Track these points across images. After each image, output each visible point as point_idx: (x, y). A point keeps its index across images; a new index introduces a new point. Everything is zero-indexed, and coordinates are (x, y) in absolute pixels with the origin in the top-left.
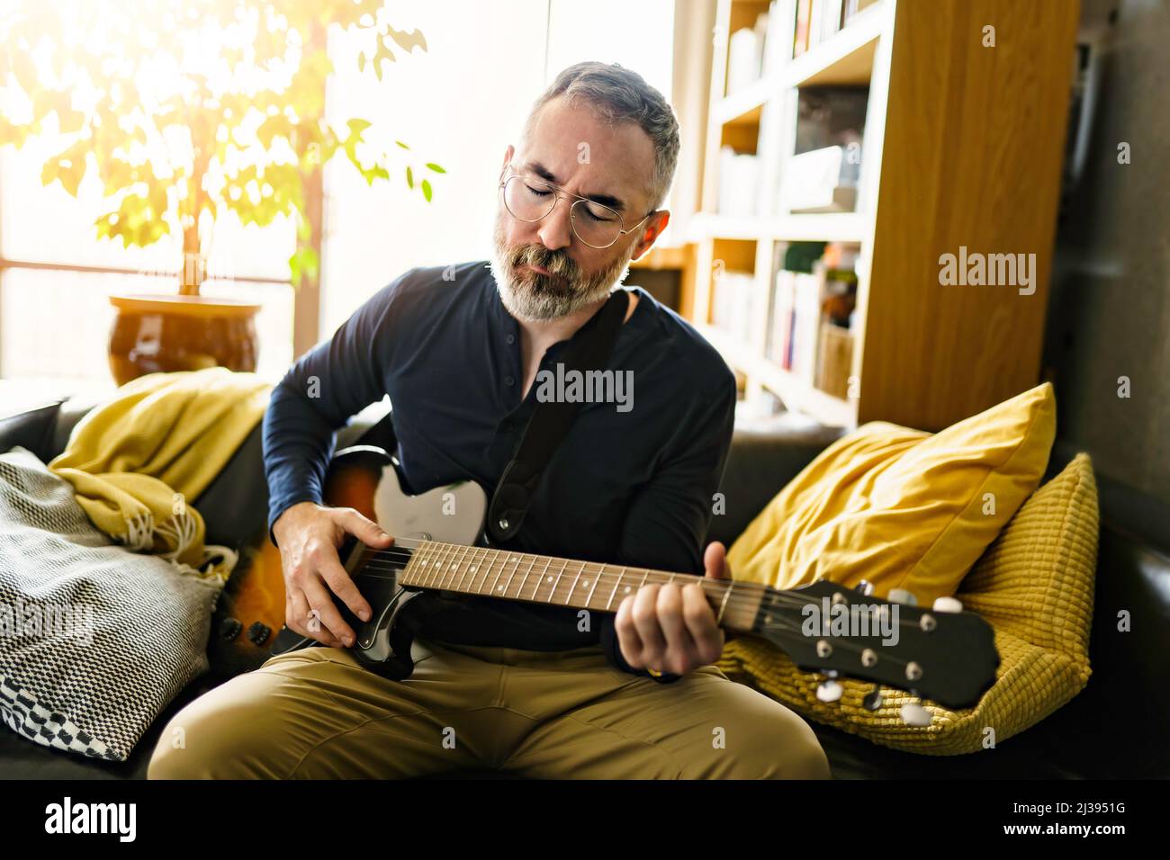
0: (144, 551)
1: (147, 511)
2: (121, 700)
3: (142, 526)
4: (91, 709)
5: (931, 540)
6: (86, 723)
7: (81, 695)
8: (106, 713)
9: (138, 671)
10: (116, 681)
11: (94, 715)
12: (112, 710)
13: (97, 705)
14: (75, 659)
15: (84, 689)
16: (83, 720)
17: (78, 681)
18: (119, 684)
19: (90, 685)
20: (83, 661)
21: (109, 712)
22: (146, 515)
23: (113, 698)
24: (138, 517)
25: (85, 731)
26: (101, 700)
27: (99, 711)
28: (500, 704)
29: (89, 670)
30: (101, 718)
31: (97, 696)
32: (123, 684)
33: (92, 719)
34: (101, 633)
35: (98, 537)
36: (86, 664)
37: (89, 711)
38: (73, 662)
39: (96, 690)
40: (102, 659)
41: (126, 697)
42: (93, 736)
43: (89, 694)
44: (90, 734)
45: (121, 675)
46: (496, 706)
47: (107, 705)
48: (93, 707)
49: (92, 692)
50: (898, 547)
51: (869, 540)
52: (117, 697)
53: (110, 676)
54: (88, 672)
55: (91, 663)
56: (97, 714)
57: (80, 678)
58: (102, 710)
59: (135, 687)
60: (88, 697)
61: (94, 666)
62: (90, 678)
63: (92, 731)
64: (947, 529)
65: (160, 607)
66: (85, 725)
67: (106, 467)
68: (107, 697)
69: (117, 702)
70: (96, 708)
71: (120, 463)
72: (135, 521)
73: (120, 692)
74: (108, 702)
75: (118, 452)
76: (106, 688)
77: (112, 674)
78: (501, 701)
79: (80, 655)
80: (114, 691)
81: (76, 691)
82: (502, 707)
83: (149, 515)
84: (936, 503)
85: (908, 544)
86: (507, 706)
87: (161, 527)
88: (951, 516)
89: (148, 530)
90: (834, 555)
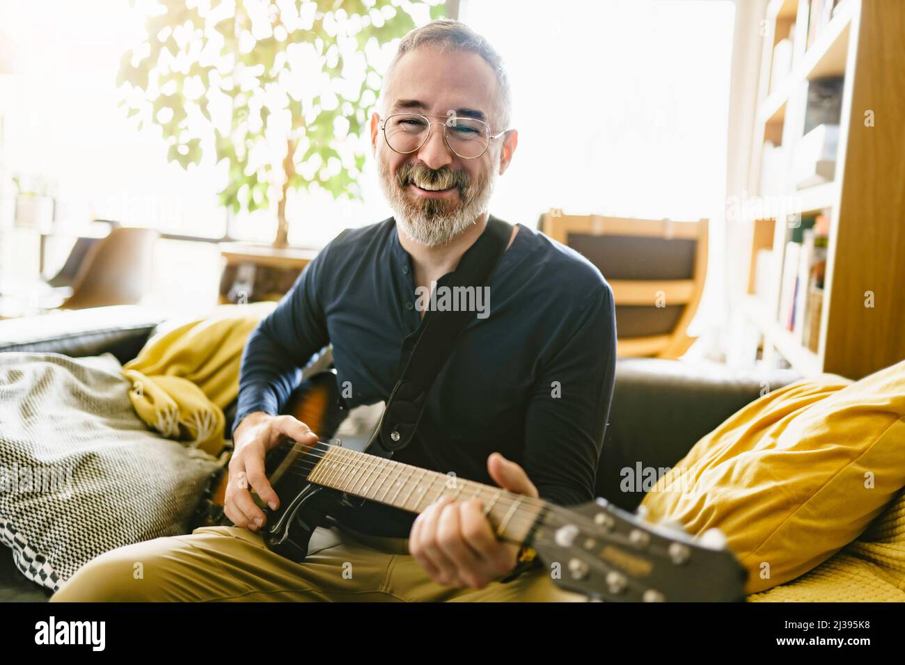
0: (171, 437)
1: (174, 406)
2: (89, 550)
3: (169, 418)
4: (65, 555)
5: (821, 482)
6: (60, 565)
7: (59, 542)
8: (75, 559)
9: (110, 528)
10: (89, 535)
11: (66, 560)
12: (81, 557)
13: (69, 552)
14: (62, 514)
15: (62, 538)
16: (58, 562)
17: (60, 531)
18: (91, 537)
19: (67, 536)
20: (67, 515)
21: (78, 558)
22: (173, 410)
23: (83, 548)
24: (167, 411)
25: (57, 572)
26: (73, 548)
27: (70, 557)
28: (386, 590)
29: (70, 523)
30: (71, 563)
31: (71, 545)
32: (94, 537)
33: (64, 562)
34: (89, 495)
35: (137, 423)
36: (69, 518)
37: (63, 556)
38: (59, 515)
39: (71, 540)
40: (83, 516)
41: (94, 548)
42: (61, 576)
43: (65, 542)
44: (59, 574)
45: (95, 530)
46: (383, 591)
47: (77, 553)
48: (67, 553)
49: (68, 541)
50: (785, 487)
51: (760, 477)
52: (86, 547)
53: (85, 530)
54: (69, 525)
55: (73, 518)
56: (69, 559)
57: (61, 529)
58: (73, 556)
59: (103, 541)
60: (64, 545)
61: (75, 520)
62: (69, 530)
63: (61, 572)
64: (838, 474)
65: (151, 480)
66: (58, 567)
67: (163, 371)
68: (78, 546)
69: (86, 551)
70: (68, 555)
71: (173, 369)
72: (163, 414)
73: (90, 544)
74: (79, 551)
75: (174, 361)
76: (80, 539)
77: (88, 529)
78: (387, 586)
79: (66, 511)
80: (85, 542)
81: (56, 539)
82: (388, 592)
83: (176, 411)
84: (833, 447)
85: (794, 485)
86: (392, 592)
87: (186, 420)
88: (848, 460)
89: (174, 421)
90: (723, 490)
